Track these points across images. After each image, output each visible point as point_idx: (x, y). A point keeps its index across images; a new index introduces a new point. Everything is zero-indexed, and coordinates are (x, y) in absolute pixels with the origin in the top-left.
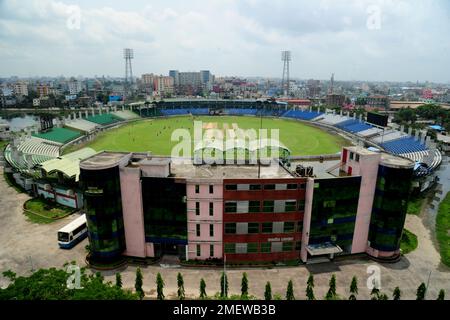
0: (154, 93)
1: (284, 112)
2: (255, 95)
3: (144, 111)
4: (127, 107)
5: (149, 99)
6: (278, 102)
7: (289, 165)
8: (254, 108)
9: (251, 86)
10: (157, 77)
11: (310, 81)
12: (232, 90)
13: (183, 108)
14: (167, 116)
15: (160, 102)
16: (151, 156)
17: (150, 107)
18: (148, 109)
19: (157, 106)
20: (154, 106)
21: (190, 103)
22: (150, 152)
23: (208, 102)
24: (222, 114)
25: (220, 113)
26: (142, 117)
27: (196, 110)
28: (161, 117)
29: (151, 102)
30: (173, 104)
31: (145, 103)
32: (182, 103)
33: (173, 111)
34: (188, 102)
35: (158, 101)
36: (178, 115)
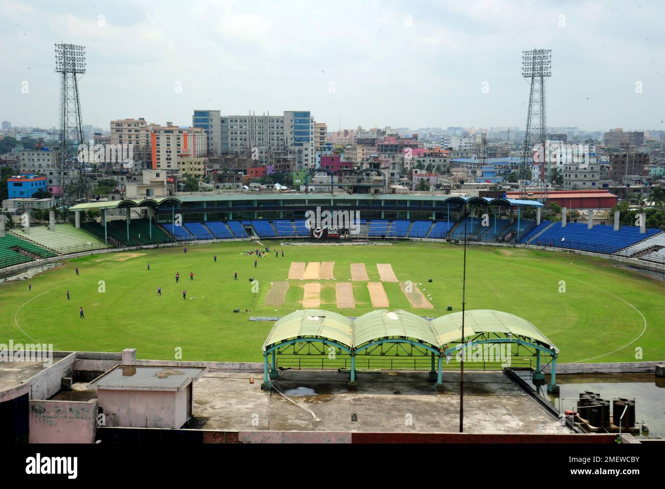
0: (148, 176)
1: (534, 228)
2: (445, 180)
3: (116, 226)
4: (65, 217)
5: (132, 192)
6: (512, 200)
7: (555, 393)
8: (440, 217)
9: (433, 154)
10: (156, 131)
11: (611, 136)
12: (376, 166)
13: (235, 219)
14: (187, 242)
15: (164, 203)
16: (133, 364)
17: (134, 216)
18: (128, 223)
19: (155, 214)
20: (148, 212)
21: (256, 205)
22: (132, 350)
23: (307, 201)
24: (347, 236)
25: (343, 233)
26: (110, 246)
27: (272, 226)
28: (169, 245)
29: (138, 202)
30: (205, 206)
31: (121, 206)
32: (231, 206)
33: (205, 227)
34: (250, 202)
35: (159, 200)
36: (219, 241)
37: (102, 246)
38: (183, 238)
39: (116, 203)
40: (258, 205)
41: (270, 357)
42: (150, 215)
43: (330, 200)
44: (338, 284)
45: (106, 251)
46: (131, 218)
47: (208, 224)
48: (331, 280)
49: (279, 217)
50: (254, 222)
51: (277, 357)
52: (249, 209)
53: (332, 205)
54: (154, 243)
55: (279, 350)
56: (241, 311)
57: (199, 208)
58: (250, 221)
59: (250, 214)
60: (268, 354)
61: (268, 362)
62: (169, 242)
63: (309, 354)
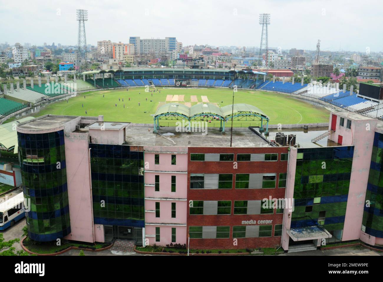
0: (111, 61)
1: (263, 83)
2: (229, 65)
3: (99, 81)
4: (81, 77)
5: (105, 68)
6: (255, 72)
8: (227, 79)
9: (225, 55)
10: (115, 45)
11: (293, 51)
12: (202, 58)
13: (145, 78)
14: (126, 87)
15: (117, 72)
16: (103, 121)
17: (106, 77)
18: (103, 79)
19: (114, 76)
20: (111, 75)
21: (153, 73)
22: (102, 116)
23: (174, 72)
24: (190, 85)
25: (188, 84)
26: (97, 88)
27: (160, 81)
28: (119, 88)
29: (107, 71)
30: (133, 73)
31: (101, 72)
32: (143, 73)
33: (133, 81)
34: (151, 71)
35: (115, 70)
36: (139, 87)
37: (94, 88)
38: (125, 85)
39: (99, 71)
40: (154, 73)
41: (157, 120)
42: (112, 76)
43: (183, 71)
44: (186, 103)
45: (95, 90)
46: (105, 77)
47: (134, 80)
48: (183, 102)
49: (163, 77)
50: (153, 80)
51: (159, 120)
52: (151, 74)
53: (184, 73)
54: (113, 87)
55: (160, 118)
56: (147, 112)
57: (131, 74)
58: (151, 79)
59: (151, 76)
61: (155, 123)
62: (119, 87)
63: (172, 119)
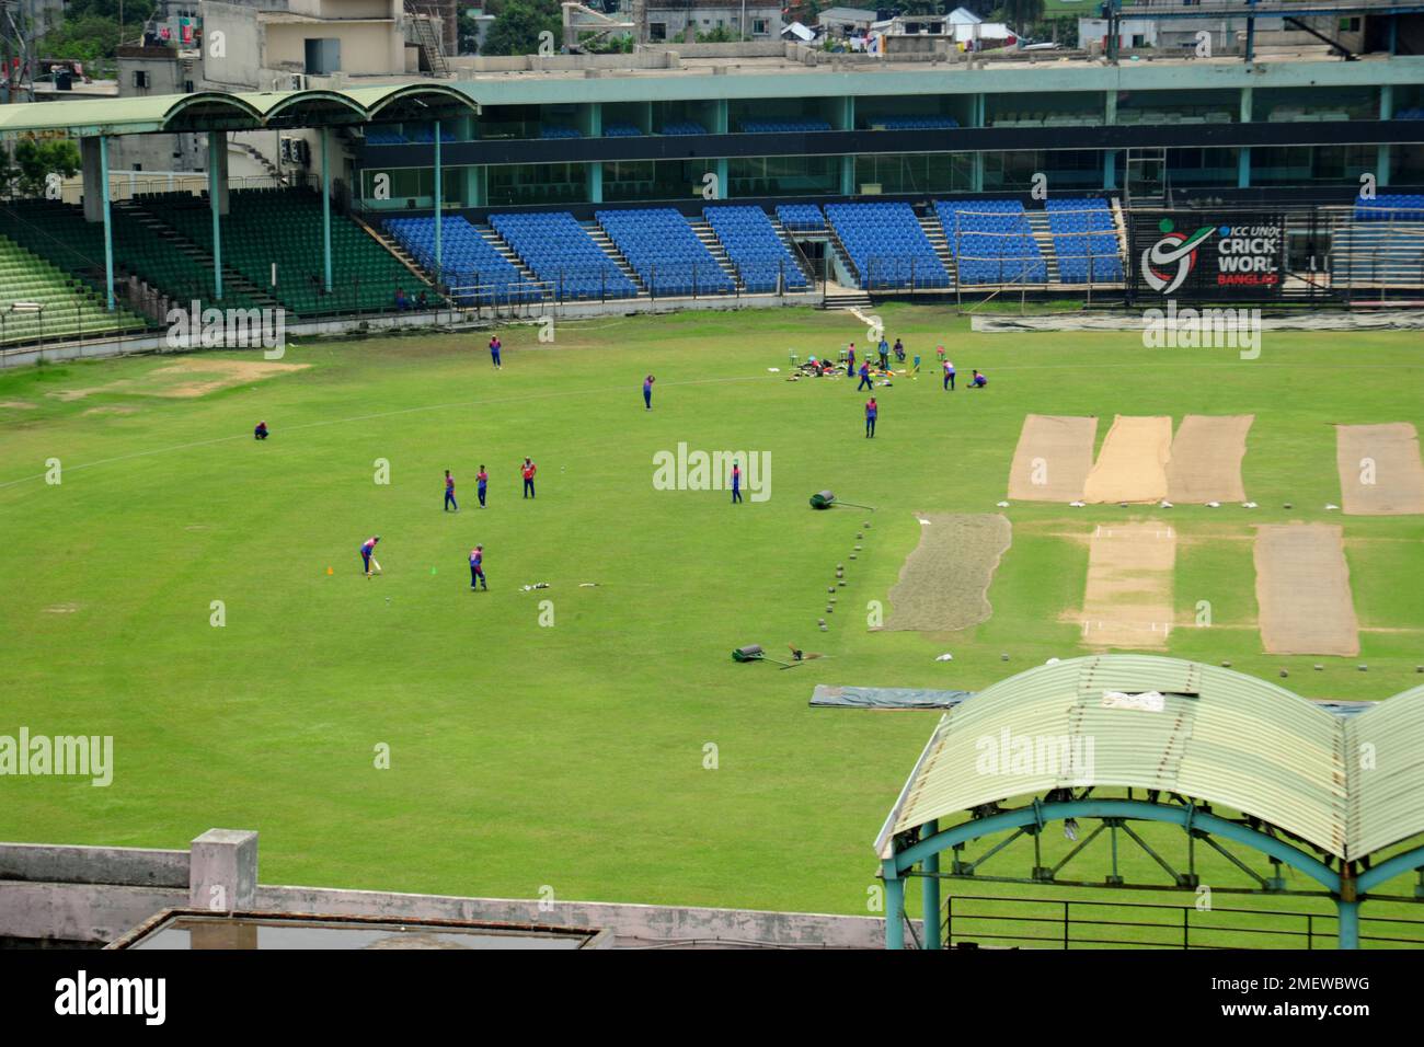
13: (743, 191)
14: (505, 310)
15: (396, 111)
16: (244, 905)
17: (245, 173)
18: (218, 207)
19: (351, 166)
20: (316, 155)
21: (848, 124)
22: (237, 838)
23: (1112, 102)
24: (1321, 280)
25: (1299, 265)
26: (131, 322)
27: (928, 229)
28: (418, 320)
29: (263, 103)
30: (595, 130)
31: (181, 122)
32: (721, 127)
33: (593, 234)
34: (816, 108)
35: (367, 96)
36: (662, 304)
37: (93, 320)
38: (488, 289)
39: (157, 106)
40: (860, 123)
41: (917, 888)
42: (326, 168)
43: (1236, 93)
44: (1268, 530)
45: (107, 347)
46: (232, 186)
47: (610, 220)
48: (1231, 509)
49: (966, 184)
50: (837, 213)
51: (948, 888)
52: (812, 143)
53: (1246, 117)
54: (344, 314)
55: (963, 857)
56: (770, 654)
57: (567, 137)
58: (821, 205)
59: (815, 168)
60: (904, 873)
61: (903, 915)
62: (421, 307)
63: (1115, 883)
